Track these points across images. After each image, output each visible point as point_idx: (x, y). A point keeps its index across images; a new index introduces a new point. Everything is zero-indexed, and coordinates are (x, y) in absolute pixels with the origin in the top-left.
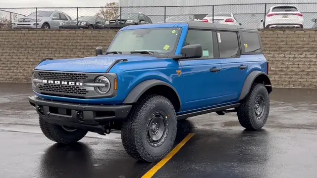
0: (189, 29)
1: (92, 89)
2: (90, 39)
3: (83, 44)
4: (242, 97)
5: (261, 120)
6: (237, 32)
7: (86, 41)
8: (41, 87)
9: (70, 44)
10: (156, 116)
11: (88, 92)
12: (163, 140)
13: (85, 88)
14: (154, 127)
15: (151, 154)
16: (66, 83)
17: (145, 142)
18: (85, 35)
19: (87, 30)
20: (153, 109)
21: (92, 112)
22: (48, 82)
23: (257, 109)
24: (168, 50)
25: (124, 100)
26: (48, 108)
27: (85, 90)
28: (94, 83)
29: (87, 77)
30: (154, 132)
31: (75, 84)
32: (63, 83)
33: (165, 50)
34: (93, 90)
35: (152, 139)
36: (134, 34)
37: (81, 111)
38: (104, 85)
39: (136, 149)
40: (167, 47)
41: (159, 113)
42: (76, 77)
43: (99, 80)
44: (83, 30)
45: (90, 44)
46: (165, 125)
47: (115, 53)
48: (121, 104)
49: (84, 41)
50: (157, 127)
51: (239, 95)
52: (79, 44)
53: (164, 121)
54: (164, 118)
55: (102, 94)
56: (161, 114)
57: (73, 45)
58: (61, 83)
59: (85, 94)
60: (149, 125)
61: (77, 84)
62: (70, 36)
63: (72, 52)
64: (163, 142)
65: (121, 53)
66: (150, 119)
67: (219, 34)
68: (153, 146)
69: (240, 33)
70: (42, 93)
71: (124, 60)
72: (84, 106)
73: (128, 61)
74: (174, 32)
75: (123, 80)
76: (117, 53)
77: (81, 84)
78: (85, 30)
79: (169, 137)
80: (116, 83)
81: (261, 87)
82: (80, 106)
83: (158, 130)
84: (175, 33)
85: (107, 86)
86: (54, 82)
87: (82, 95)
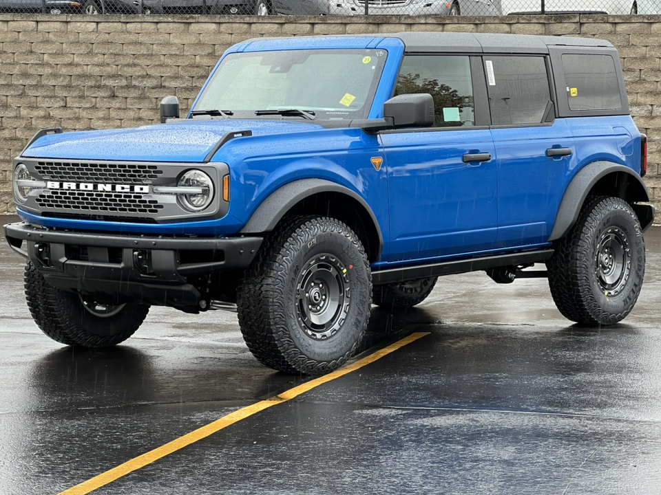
0: (406, 53)
1: (173, 199)
2: (90, 53)
3: (64, 71)
4: (558, 232)
5: (617, 298)
6: (545, 56)
7: (77, 59)
8: (41, 199)
9: (16, 70)
10: (319, 266)
11: (161, 207)
12: (336, 326)
13: (155, 197)
14: (314, 292)
15: (308, 354)
16: (108, 188)
17: (295, 324)
18: (72, 38)
19: (78, 18)
20: (312, 248)
21: (171, 254)
22: (61, 185)
23: (604, 268)
24: (351, 106)
25: (244, 225)
26: (61, 249)
27: (156, 202)
28: (176, 186)
29: (161, 172)
30: (314, 305)
31: (132, 189)
32: (101, 187)
33: (342, 106)
34: (175, 202)
35: (309, 320)
36: (263, 63)
37: (145, 251)
38: (199, 190)
39: (272, 339)
40: (348, 100)
41: (327, 260)
42: (133, 173)
43: (188, 180)
44: (64, 18)
45: (89, 70)
46: (341, 290)
47: (214, 113)
48: (238, 235)
49: (67, 60)
50: (322, 293)
51: (551, 227)
52: (48, 70)
53: (340, 281)
54: (339, 270)
55: (194, 211)
56: (331, 262)
57: (25, 75)
58: (95, 187)
59: (156, 211)
60: (302, 287)
61: (137, 189)
62: (16, 41)
63: (25, 101)
64: (337, 331)
65: (231, 114)
66: (304, 273)
67: (489, 64)
68: (313, 337)
69: (554, 58)
70: (44, 214)
71: (243, 133)
72: (153, 240)
73: (254, 135)
74: (367, 60)
75: (242, 180)
76: (220, 114)
77: (146, 189)
78: (69, 17)
79: (352, 320)
80: (226, 186)
81: (616, 206)
82: (143, 239)
83: (325, 300)
84: (370, 64)
85: (205, 192)
86: (78, 186)
87: (148, 215)
